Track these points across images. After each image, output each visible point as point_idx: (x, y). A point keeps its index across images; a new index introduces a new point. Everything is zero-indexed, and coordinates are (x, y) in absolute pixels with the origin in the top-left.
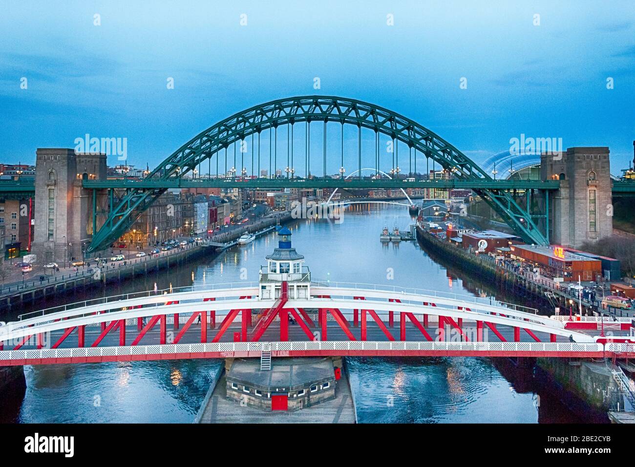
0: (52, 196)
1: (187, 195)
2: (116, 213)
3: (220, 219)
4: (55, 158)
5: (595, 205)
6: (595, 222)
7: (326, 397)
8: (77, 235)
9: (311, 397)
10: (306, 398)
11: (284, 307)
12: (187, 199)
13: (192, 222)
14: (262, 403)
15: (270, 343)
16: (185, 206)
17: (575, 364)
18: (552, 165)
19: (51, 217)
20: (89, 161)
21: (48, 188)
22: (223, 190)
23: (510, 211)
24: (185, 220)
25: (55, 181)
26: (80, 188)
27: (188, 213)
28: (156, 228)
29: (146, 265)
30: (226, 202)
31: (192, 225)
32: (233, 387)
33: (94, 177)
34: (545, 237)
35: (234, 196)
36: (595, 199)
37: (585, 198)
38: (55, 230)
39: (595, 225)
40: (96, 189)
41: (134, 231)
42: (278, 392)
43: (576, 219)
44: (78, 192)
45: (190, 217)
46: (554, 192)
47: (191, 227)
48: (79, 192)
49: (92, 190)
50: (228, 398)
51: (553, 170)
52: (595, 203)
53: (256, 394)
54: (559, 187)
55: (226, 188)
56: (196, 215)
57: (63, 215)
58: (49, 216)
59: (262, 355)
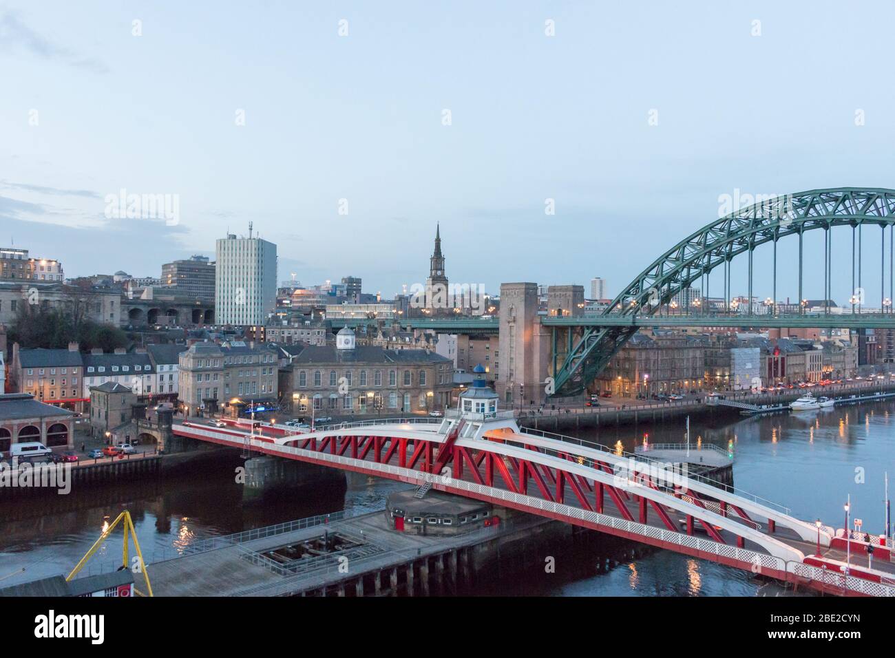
0: (513, 334)
1: (719, 337)
2: (574, 355)
4: (515, 293)
7: (446, 533)
8: (537, 377)
9: (428, 527)
10: (422, 527)
11: (456, 444)
13: (727, 374)
16: (716, 352)
20: (563, 295)
21: (509, 325)
22: (823, 332)
24: (716, 370)
25: (515, 317)
28: (647, 376)
29: (598, 416)
30: (816, 349)
31: (727, 378)
33: (568, 314)
35: (841, 340)
38: (515, 369)
40: (556, 326)
41: (619, 378)
45: (724, 366)
47: (725, 380)
48: (538, 329)
49: (552, 327)
56: (734, 364)
57: (520, 355)
58: (510, 354)
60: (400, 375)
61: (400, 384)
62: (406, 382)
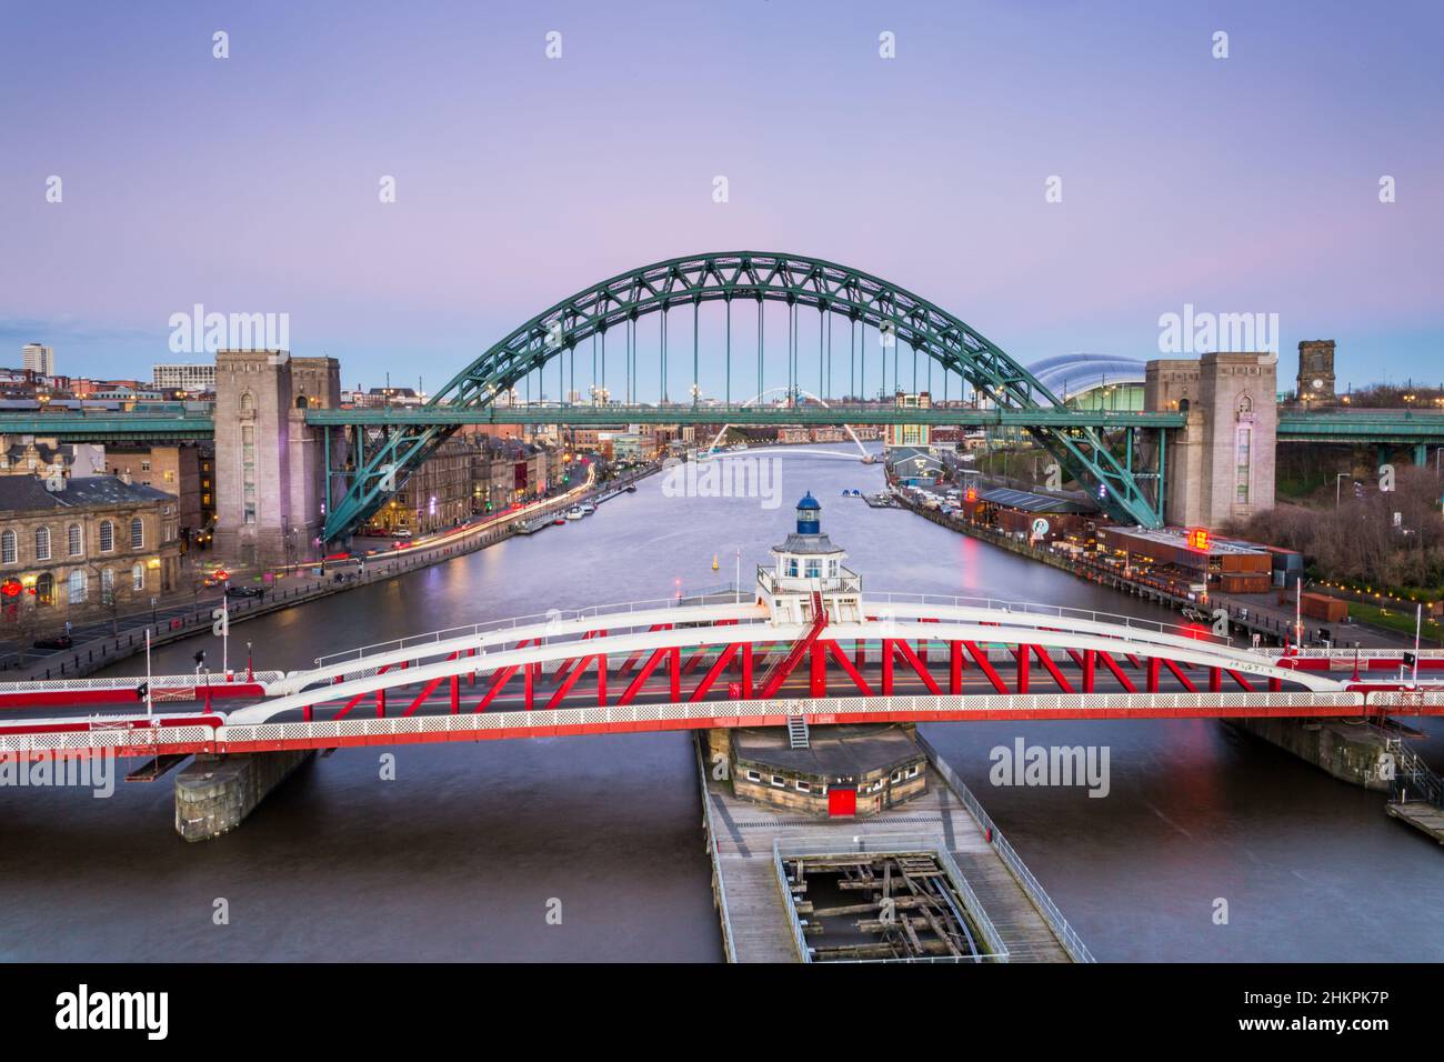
0: (249, 440)
1: (476, 438)
2: (371, 472)
3: (532, 482)
4: (253, 368)
5: (1248, 457)
6: (1247, 487)
7: (913, 791)
8: (300, 515)
9: (892, 792)
10: (885, 794)
11: (820, 637)
12: (478, 445)
13: (488, 488)
14: (810, 803)
15: (802, 701)
16: (475, 458)
17: (1311, 727)
18: (1166, 384)
19: (250, 480)
20: (308, 374)
21: (242, 425)
22: (529, 429)
23: (1097, 467)
24: (475, 485)
25: (255, 410)
26: (299, 425)
27: (480, 471)
28: (434, 499)
30: (538, 451)
31: (488, 493)
32: (749, 778)
33: (320, 404)
34: (1157, 513)
35: (552, 440)
36: (1249, 447)
37: (1232, 444)
38: (257, 503)
39: (1247, 491)
40: (330, 426)
41: (393, 505)
42: (840, 785)
43: (1215, 481)
44: (297, 432)
45: (484, 479)
46: (1175, 433)
47: (485, 496)
48: (300, 431)
49: (322, 428)
50: (740, 796)
51: (1169, 393)
52: (1249, 452)
53: (798, 789)
54: (1186, 422)
55: (536, 425)
56: (494, 476)
57: (271, 476)
58: (245, 477)
59: (790, 722)
60: (91, 533)
61: (91, 549)
62: (105, 545)
